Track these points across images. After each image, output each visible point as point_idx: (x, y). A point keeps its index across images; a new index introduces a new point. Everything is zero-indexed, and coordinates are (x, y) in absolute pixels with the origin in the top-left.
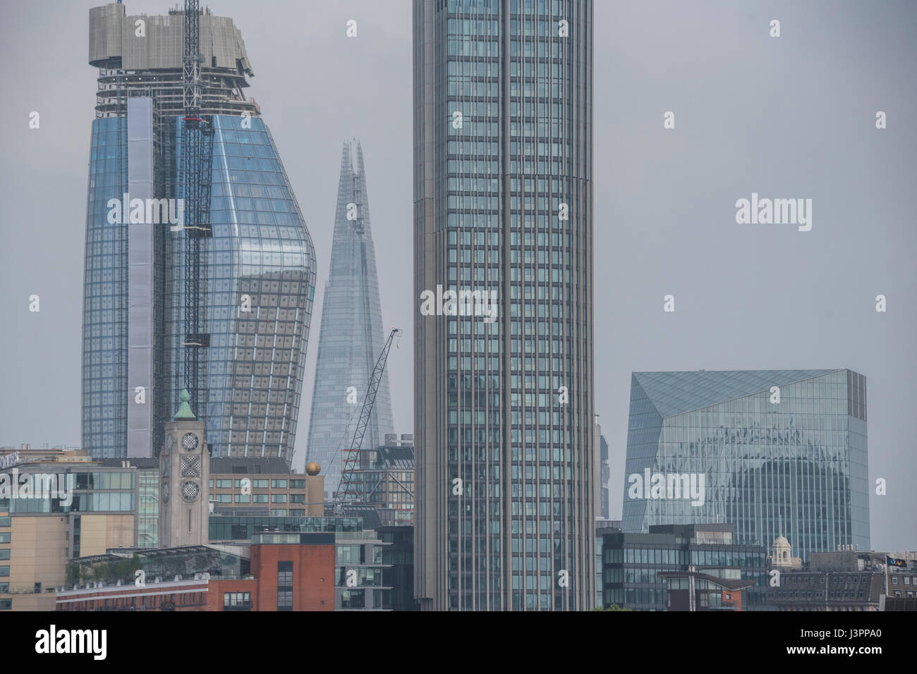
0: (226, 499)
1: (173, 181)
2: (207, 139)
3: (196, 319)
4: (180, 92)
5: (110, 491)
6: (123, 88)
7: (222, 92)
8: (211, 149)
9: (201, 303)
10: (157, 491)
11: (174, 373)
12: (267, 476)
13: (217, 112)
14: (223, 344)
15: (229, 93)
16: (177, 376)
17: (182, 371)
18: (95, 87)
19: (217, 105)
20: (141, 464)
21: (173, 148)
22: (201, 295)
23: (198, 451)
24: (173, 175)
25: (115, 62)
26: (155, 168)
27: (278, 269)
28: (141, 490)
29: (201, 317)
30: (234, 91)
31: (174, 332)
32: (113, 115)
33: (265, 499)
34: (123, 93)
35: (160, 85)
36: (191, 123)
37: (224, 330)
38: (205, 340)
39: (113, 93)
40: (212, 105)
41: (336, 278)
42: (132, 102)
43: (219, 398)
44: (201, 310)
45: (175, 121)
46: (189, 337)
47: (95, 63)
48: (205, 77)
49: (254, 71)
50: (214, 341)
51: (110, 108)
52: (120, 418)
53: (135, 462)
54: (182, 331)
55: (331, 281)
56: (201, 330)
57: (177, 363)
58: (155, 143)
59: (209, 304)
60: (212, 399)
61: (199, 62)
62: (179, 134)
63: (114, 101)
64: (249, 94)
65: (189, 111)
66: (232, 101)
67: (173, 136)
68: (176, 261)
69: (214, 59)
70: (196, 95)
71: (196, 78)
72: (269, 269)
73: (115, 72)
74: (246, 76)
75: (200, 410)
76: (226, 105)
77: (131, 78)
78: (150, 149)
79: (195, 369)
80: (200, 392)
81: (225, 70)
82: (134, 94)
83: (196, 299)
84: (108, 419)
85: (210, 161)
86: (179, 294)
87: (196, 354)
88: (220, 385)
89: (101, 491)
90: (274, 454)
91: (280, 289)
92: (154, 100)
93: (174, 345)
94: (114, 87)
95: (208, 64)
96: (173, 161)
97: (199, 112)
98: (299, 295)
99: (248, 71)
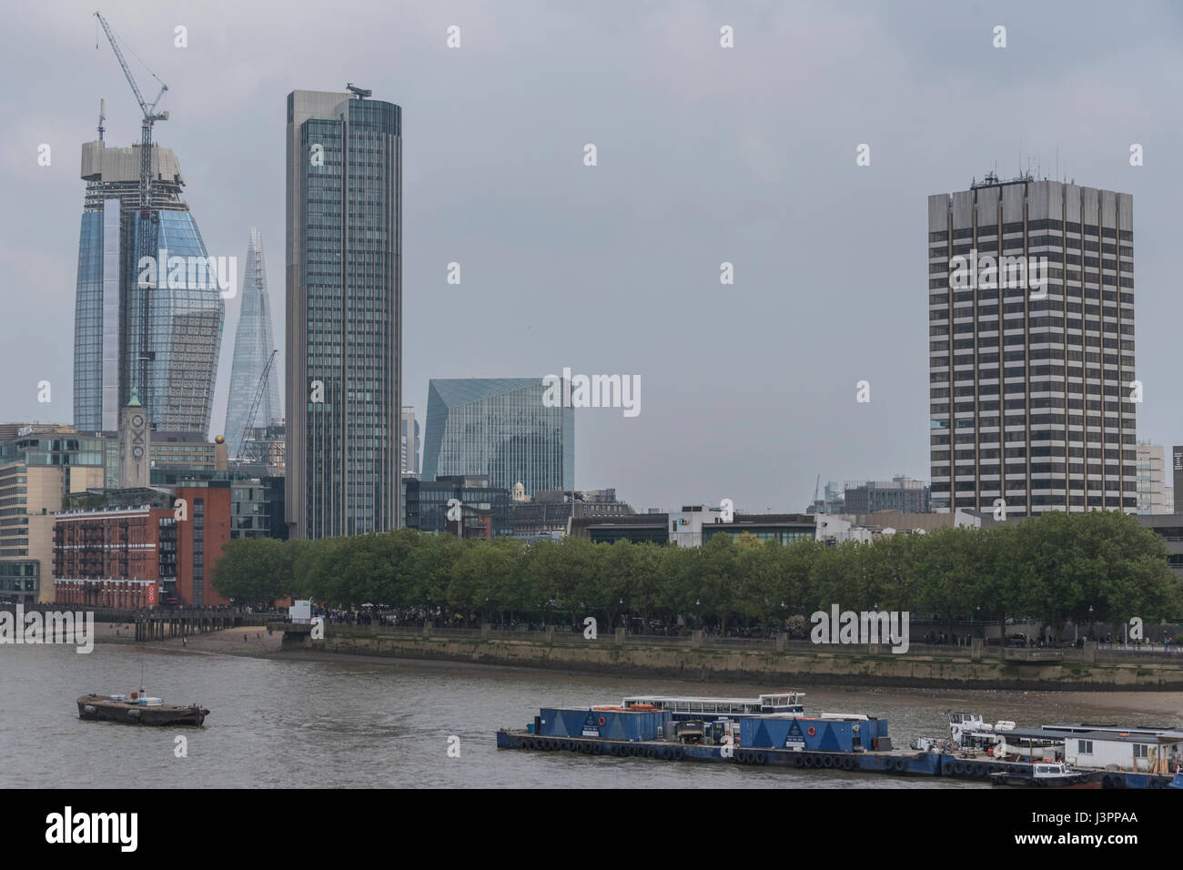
0: (164, 458)
1: (133, 253)
2: (155, 226)
3: (146, 342)
4: (138, 196)
5: (88, 452)
6: (101, 194)
7: (165, 196)
8: (157, 233)
9: (149, 332)
10: (118, 453)
11: (132, 377)
12: (189, 444)
13: (162, 209)
14: (163, 358)
15: (170, 196)
16: (134, 379)
17: (137, 376)
18: (84, 193)
19: (161, 204)
20: (110, 436)
21: (133, 232)
22: (150, 327)
23: (143, 427)
24: (133, 249)
25: (97, 177)
26: (121, 245)
27: (199, 310)
28: (108, 451)
29: (149, 341)
30: (173, 195)
31: (132, 351)
32: (95, 211)
33: (189, 459)
34: (102, 197)
35: (125, 192)
36: (144, 216)
37: (164, 349)
38: (152, 356)
39: (95, 197)
40: (158, 204)
41: (244, 317)
42: (107, 203)
43: (161, 394)
44: (149, 336)
45: (134, 214)
46: (142, 354)
47: (84, 178)
48: (154, 187)
49: (185, 183)
50: (158, 356)
51: (93, 206)
52: (98, 406)
53: (104, 433)
54: (137, 350)
55: (241, 319)
56: (149, 350)
57: (134, 371)
58: (121, 229)
59: (155, 332)
60: (156, 394)
61: (150, 177)
62: (137, 223)
63: (96, 202)
64: (182, 198)
65: (143, 208)
66: (171, 202)
67: (133, 224)
68: (134, 305)
69: (160, 175)
70: (148, 198)
71: (148, 187)
72: (193, 310)
73: (97, 183)
74: (181, 186)
75: (149, 401)
76: (168, 204)
77: (107, 187)
78: (118, 232)
79: (146, 374)
80: (149, 390)
81: (167, 182)
82: (108, 197)
83: (146, 329)
84: (90, 406)
85: (156, 239)
86: (135, 326)
87: (146, 365)
88: (161, 385)
89: (83, 452)
90: (197, 430)
91: (201, 323)
92: (121, 202)
93: (132, 359)
94: (96, 193)
95: (156, 178)
96: (133, 240)
97: (149, 208)
98: (213, 327)
99: (181, 182)
